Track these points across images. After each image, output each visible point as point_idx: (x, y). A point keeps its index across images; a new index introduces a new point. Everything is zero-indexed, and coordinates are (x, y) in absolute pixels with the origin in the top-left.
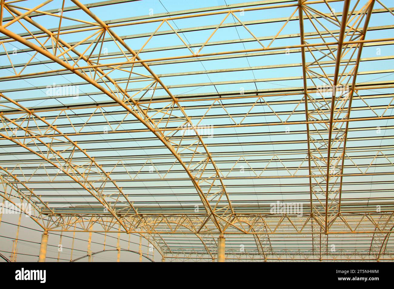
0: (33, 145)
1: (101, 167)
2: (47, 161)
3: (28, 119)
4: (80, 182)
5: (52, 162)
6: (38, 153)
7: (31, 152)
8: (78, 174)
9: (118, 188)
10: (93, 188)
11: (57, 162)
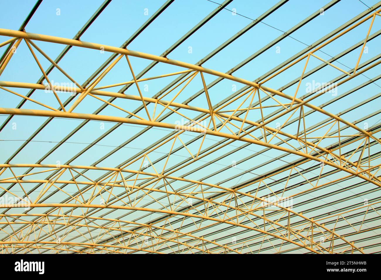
0: (249, 221)
1: (323, 225)
2: (266, 234)
3: (234, 199)
4: (306, 246)
5: (272, 234)
6: (255, 229)
7: (249, 229)
8: (303, 238)
9: (348, 243)
10: (323, 249)
11: (277, 232)
